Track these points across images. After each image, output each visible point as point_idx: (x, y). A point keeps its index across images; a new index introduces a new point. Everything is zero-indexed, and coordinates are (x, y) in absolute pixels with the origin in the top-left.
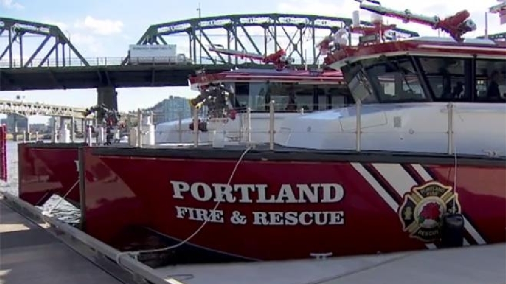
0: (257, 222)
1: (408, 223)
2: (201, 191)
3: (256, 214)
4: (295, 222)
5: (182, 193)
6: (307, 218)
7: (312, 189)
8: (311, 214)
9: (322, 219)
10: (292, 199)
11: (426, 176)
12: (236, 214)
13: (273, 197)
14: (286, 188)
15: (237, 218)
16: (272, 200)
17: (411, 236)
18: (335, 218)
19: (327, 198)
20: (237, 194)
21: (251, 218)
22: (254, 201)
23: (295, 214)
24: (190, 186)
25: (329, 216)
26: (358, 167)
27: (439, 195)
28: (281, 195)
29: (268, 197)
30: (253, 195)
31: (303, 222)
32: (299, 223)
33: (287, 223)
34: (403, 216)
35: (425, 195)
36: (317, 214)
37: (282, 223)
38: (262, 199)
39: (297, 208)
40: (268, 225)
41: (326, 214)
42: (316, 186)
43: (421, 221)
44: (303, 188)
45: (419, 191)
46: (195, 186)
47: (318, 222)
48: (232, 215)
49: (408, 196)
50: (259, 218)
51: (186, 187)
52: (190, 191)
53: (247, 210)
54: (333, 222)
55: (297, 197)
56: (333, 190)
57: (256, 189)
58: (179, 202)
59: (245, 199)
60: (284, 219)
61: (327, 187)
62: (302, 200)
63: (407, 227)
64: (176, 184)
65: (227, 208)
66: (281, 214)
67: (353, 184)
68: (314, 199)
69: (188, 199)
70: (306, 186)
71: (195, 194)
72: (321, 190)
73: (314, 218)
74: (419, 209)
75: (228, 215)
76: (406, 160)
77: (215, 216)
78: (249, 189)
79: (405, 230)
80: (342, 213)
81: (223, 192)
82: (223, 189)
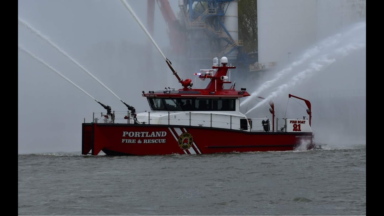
0: (144, 142)
1: (180, 144)
2: (131, 134)
3: (144, 140)
4: (154, 142)
5: (125, 135)
6: (157, 141)
7: (159, 133)
8: (158, 140)
9: (160, 141)
10: (154, 136)
11: (186, 131)
12: (139, 140)
13: (150, 135)
14: (153, 133)
15: (139, 142)
16: (149, 136)
17: (181, 148)
18: (164, 141)
19: (162, 136)
20: (141, 135)
21: (143, 141)
22: (145, 136)
23: (154, 140)
24: (129, 133)
25: (162, 140)
26: (170, 129)
27: (188, 136)
28: (152, 135)
29: (148, 135)
30: (145, 135)
31: (156, 142)
32: (155, 142)
33: (152, 142)
34: (179, 142)
35: (184, 136)
36: (159, 140)
37: (151, 142)
38: (147, 136)
39: (155, 138)
40: (147, 143)
41: (161, 140)
42: (160, 132)
43: (183, 143)
44: (157, 133)
45: (183, 135)
46: (130, 133)
47: (159, 142)
48: (138, 141)
49: (180, 136)
50: (145, 141)
51: (127, 133)
52: (128, 134)
53: (142, 139)
54: (163, 142)
55: (155, 135)
56: (164, 133)
57: (146, 133)
58: (124, 138)
59: (143, 136)
60: (151, 141)
61: (163, 132)
62: (157, 136)
63: (180, 145)
64: (124, 132)
65: (137, 139)
66: (151, 140)
67: (168, 132)
68: (159, 136)
69: (127, 137)
70: (158, 132)
71: (130, 135)
72: (161, 133)
73: (158, 141)
74: (183, 140)
75: (137, 141)
76: (181, 127)
77: (134, 141)
78: (144, 133)
79: (179, 146)
80: (165, 140)
81: (137, 134)
82: (138, 133)
